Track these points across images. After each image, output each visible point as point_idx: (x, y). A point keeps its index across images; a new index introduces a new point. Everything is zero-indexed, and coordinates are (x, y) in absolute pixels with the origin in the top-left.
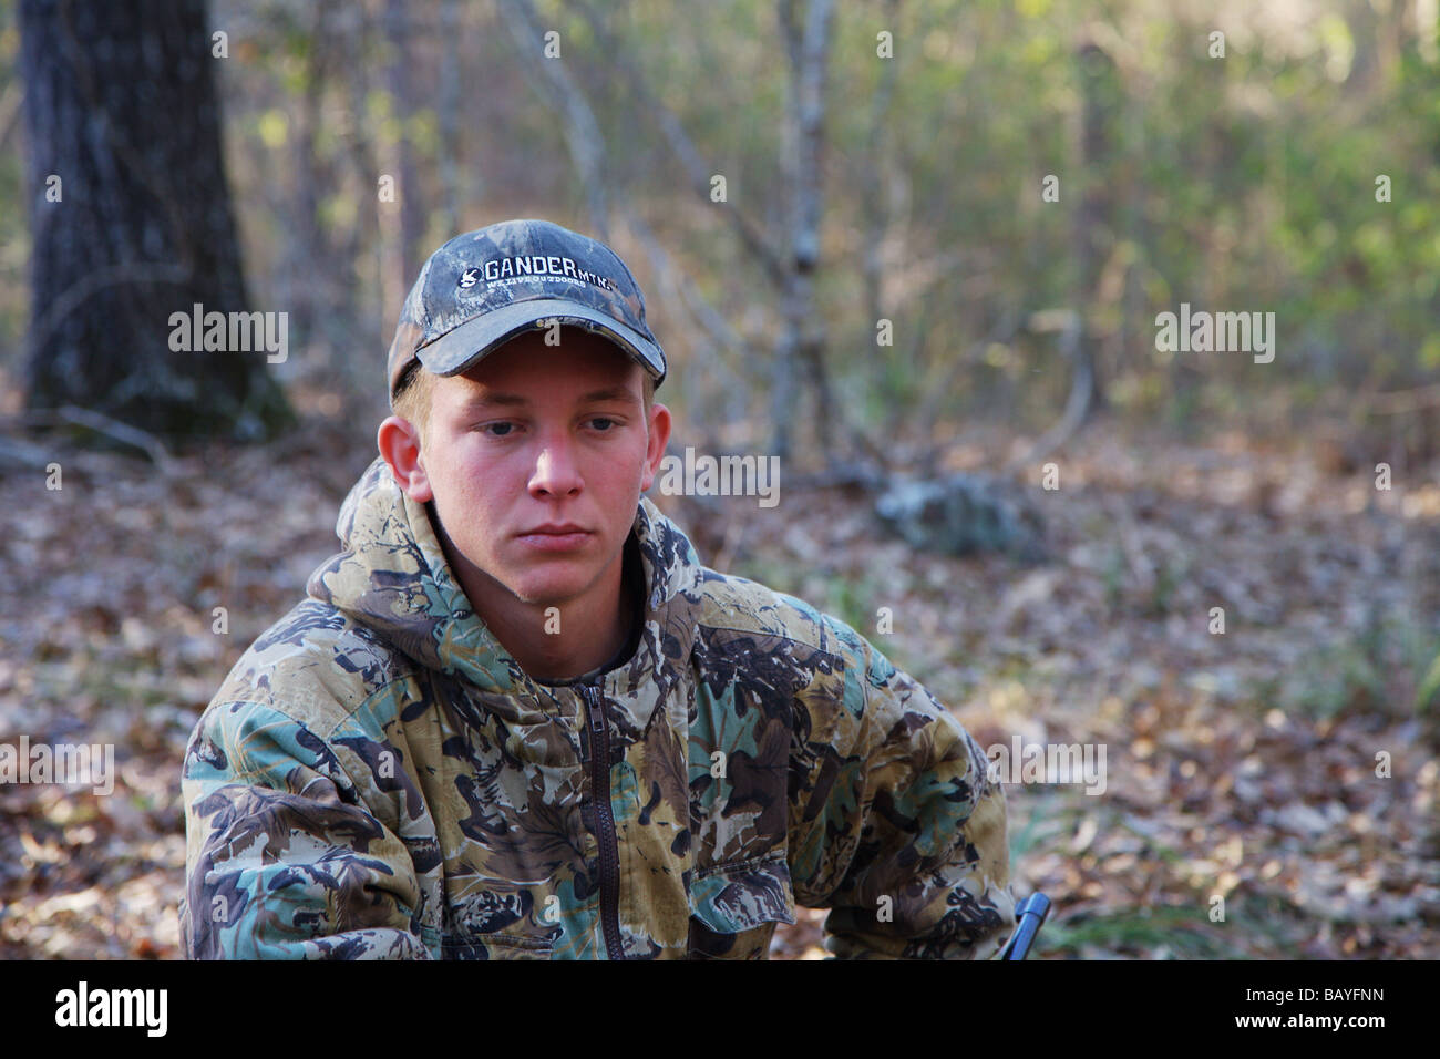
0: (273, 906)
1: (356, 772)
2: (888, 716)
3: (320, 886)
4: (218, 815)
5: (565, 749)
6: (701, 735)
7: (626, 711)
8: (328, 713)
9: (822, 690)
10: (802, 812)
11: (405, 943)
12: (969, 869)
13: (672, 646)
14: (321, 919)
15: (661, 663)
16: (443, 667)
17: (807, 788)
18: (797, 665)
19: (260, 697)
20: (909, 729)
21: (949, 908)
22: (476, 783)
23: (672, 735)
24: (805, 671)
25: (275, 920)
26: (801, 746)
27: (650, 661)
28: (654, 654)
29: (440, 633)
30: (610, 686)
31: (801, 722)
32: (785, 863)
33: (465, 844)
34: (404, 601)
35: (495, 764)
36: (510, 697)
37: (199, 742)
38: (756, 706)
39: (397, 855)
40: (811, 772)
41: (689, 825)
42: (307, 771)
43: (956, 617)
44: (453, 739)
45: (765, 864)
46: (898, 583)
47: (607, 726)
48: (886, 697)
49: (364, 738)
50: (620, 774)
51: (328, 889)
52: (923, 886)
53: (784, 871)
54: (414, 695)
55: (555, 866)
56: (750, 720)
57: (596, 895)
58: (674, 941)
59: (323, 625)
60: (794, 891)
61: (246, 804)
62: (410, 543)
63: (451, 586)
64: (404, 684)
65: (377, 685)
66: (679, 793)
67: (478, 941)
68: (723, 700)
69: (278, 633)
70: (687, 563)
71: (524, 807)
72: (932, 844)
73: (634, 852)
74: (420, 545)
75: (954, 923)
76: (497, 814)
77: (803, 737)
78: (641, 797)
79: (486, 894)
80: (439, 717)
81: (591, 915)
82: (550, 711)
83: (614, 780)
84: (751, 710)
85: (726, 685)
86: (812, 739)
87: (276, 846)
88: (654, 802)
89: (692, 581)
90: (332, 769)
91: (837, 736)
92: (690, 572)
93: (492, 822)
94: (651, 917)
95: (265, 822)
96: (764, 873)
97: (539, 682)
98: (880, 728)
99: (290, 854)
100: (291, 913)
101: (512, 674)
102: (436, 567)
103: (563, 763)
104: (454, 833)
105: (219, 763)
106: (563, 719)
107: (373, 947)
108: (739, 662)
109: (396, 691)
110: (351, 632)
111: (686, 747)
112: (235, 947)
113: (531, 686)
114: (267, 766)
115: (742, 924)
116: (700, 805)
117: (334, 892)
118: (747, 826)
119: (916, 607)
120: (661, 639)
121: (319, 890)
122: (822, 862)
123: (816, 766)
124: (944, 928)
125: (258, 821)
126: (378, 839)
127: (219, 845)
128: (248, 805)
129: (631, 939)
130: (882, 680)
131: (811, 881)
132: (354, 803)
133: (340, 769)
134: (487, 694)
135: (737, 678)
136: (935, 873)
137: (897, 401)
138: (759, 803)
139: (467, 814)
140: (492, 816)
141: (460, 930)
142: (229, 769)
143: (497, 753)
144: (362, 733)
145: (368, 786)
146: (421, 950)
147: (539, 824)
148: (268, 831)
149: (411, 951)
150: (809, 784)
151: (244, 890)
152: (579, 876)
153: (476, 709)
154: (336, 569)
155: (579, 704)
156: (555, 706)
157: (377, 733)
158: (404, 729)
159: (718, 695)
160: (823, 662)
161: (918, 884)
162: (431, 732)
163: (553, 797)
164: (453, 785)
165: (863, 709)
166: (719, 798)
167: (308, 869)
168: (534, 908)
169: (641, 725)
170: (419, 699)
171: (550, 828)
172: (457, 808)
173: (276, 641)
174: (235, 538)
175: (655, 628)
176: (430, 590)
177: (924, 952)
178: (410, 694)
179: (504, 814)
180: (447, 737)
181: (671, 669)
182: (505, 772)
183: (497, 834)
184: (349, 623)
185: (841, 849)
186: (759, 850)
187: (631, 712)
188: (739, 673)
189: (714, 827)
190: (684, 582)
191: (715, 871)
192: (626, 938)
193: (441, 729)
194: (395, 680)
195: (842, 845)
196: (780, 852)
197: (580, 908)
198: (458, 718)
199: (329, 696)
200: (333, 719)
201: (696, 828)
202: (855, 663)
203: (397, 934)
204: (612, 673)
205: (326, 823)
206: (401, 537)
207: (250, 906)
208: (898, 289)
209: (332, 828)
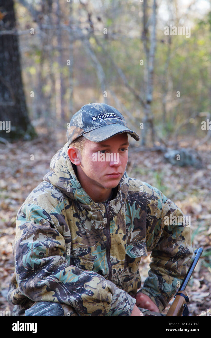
0: (35, 251)
1: (55, 221)
2: (167, 209)
3: (45, 247)
4: (24, 230)
5: (101, 217)
6: (128, 214)
7: (114, 209)
8: (49, 207)
9: (153, 204)
10: (149, 231)
11: (62, 259)
12: (183, 241)
13: (124, 195)
14: (45, 254)
15: (122, 199)
16: (75, 199)
17: (150, 226)
18: (148, 199)
19: (35, 203)
20: (171, 212)
21: (179, 250)
22: (80, 223)
23: (122, 214)
24: (149, 200)
25: (35, 254)
26: (149, 216)
27: (119, 199)
28: (120, 197)
29: (74, 192)
30: (111, 204)
31: (149, 211)
32: (145, 242)
33: (77, 237)
34: (67, 184)
35: (84, 219)
36: (89, 206)
37: (20, 212)
38: (140, 208)
39: (62, 240)
40: (151, 222)
41: (126, 234)
42: (44, 220)
43: (182, 180)
44: (76, 214)
45: (141, 243)
46: (169, 173)
47: (110, 213)
48: (166, 205)
49: (57, 213)
50: (112, 223)
51: (47, 248)
52: (173, 246)
53: (145, 244)
54: (68, 204)
55: (96, 242)
56: (138, 211)
57: (106, 249)
58: (122, 260)
59: (49, 187)
60: (147, 249)
61: (30, 228)
62: (68, 171)
63: (77, 181)
64: (66, 201)
65: (60, 201)
66: (124, 227)
67: (78, 258)
68: (133, 206)
69: (39, 189)
70: (126, 177)
71: (90, 229)
72: (176, 236)
73: (114, 240)
74: (70, 172)
75: (180, 253)
76: (84, 231)
77: (149, 215)
78: (116, 228)
79: (81, 248)
80: (73, 208)
81: (104, 253)
82: (98, 209)
83: (111, 224)
84: (139, 209)
85: (133, 203)
86: (151, 215)
87: (36, 237)
88: (118, 229)
89: (128, 181)
90: (50, 220)
91: (156, 214)
92: (127, 179)
93: (83, 232)
94: (117, 254)
95: (34, 232)
96: (141, 245)
97: (96, 202)
98: (165, 212)
99: (39, 239)
100: (39, 252)
101: (90, 201)
102: (74, 177)
103: (100, 220)
104: (75, 234)
105: (24, 217)
106: (101, 210)
107: (55, 260)
108: (136, 198)
109: (64, 202)
110: (55, 189)
111: (125, 217)
112: (26, 259)
113: (94, 203)
114: (36, 218)
115: (137, 256)
116: (128, 230)
117: (48, 248)
118: (137, 234)
119: (173, 178)
120: (122, 194)
121: (45, 248)
122: (153, 242)
123: (152, 221)
124: (178, 254)
125: (32, 231)
126: (58, 236)
127: (24, 237)
128: (31, 228)
129: (112, 259)
130: (165, 202)
131: (150, 246)
132: (54, 228)
133: (52, 220)
134: (84, 205)
135: (135, 202)
136: (175, 243)
137: (169, 131)
138: (140, 229)
139: (78, 230)
140: (83, 231)
141: (74, 256)
142: (26, 218)
143: (85, 217)
144: (57, 212)
145: (57, 224)
146: (65, 260)
147: (94, 233)
148: (34, 234)
149: (63, 261)
150: (151, 225)
151: (29, 247)
152: (102, 245)
153: (81, 207)
154: (51, 175)
155: (104, 207)
156: (99, 208)
157: (60, 212)
158: (65, 211)
159: (131, 205)
160: (153, 198)
161: (172, 245)
162: (71, 212)
163: (97, 227)
164: (75, 224)
165: (162, 208)
166: (132, 228)
167: (43, 243)
168: (91, 252)
169: (117, 212)
170: (69, 204)
171: (96, 234)
172: (76, 229)
173: (38, 191)
174: (24, 162)
175: (120, 191)
176: (72, 182)
177: (173, 260)
178: (67, 203)
179: (86, 231)
180: (74, 213)
181: (123, 200)
182: (87, 222)
183: (84, 235)
184: (54, 187)
185: (157, 239)
186: (140, 239)
187: (115, 209)
188: (136, 201)
189: (131, 234)
190: (126, 182)
191: (130, 244)
192: (111, 259)
193: (73, 211)
194: (64, 200)
195: (157, 238)
196: (144, 240)
197: (102, 252)
198: (77, 209)
199: (50, 204)
200: (51, 209)
201: (127, 234)
202: (160, 198)
203: (60, 257)
204: (111, 201)
205: (47, 232)
206: (66, 170)
207: (30, 251)
208: (170, 106)
209: (48, 233)
